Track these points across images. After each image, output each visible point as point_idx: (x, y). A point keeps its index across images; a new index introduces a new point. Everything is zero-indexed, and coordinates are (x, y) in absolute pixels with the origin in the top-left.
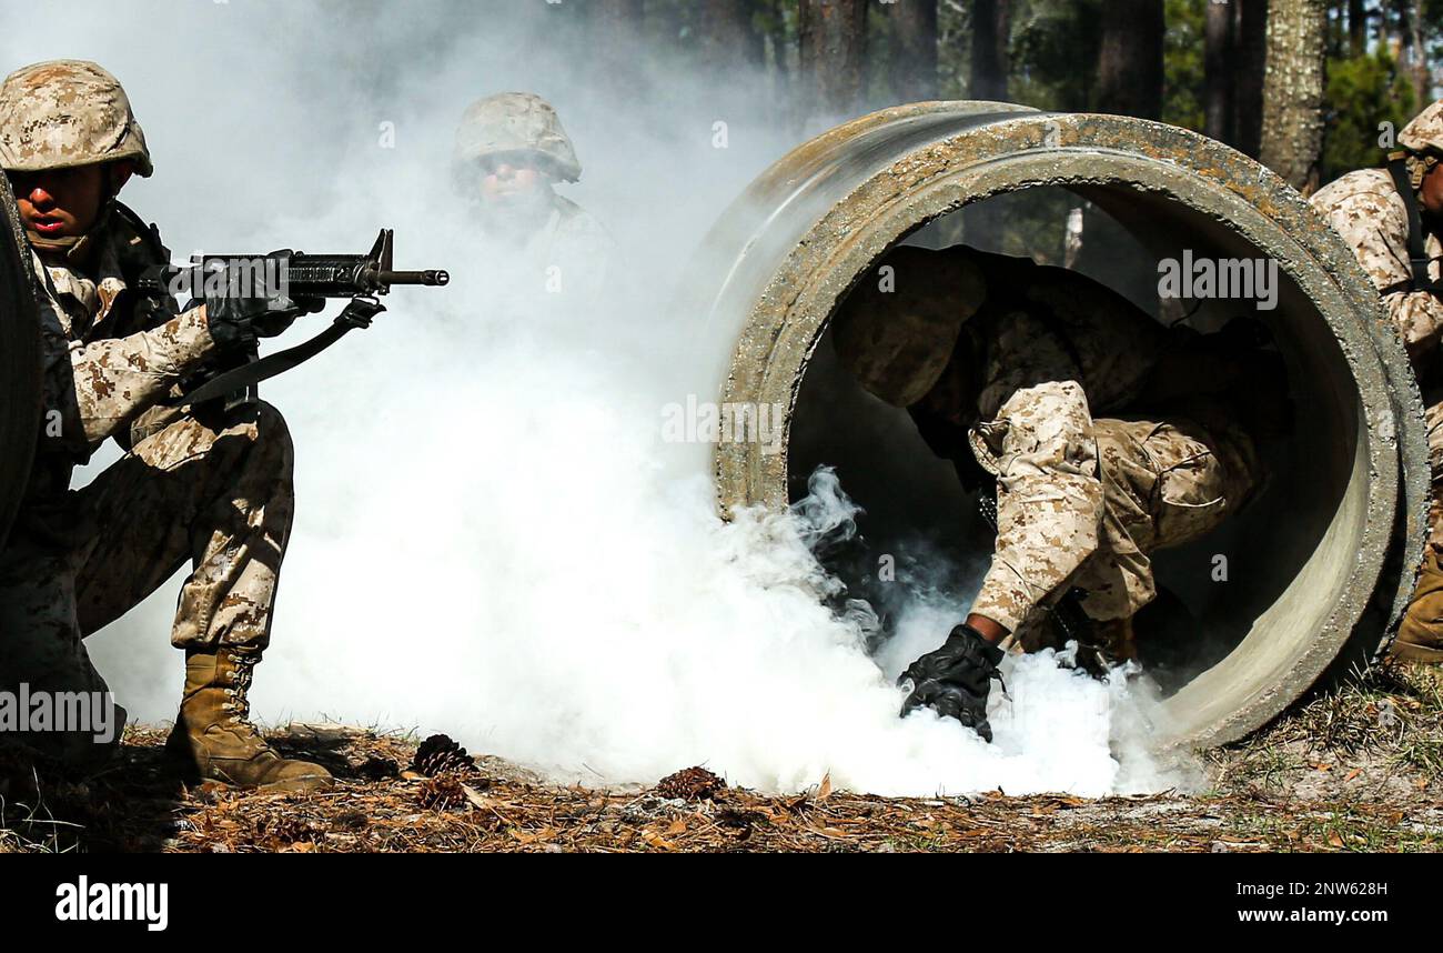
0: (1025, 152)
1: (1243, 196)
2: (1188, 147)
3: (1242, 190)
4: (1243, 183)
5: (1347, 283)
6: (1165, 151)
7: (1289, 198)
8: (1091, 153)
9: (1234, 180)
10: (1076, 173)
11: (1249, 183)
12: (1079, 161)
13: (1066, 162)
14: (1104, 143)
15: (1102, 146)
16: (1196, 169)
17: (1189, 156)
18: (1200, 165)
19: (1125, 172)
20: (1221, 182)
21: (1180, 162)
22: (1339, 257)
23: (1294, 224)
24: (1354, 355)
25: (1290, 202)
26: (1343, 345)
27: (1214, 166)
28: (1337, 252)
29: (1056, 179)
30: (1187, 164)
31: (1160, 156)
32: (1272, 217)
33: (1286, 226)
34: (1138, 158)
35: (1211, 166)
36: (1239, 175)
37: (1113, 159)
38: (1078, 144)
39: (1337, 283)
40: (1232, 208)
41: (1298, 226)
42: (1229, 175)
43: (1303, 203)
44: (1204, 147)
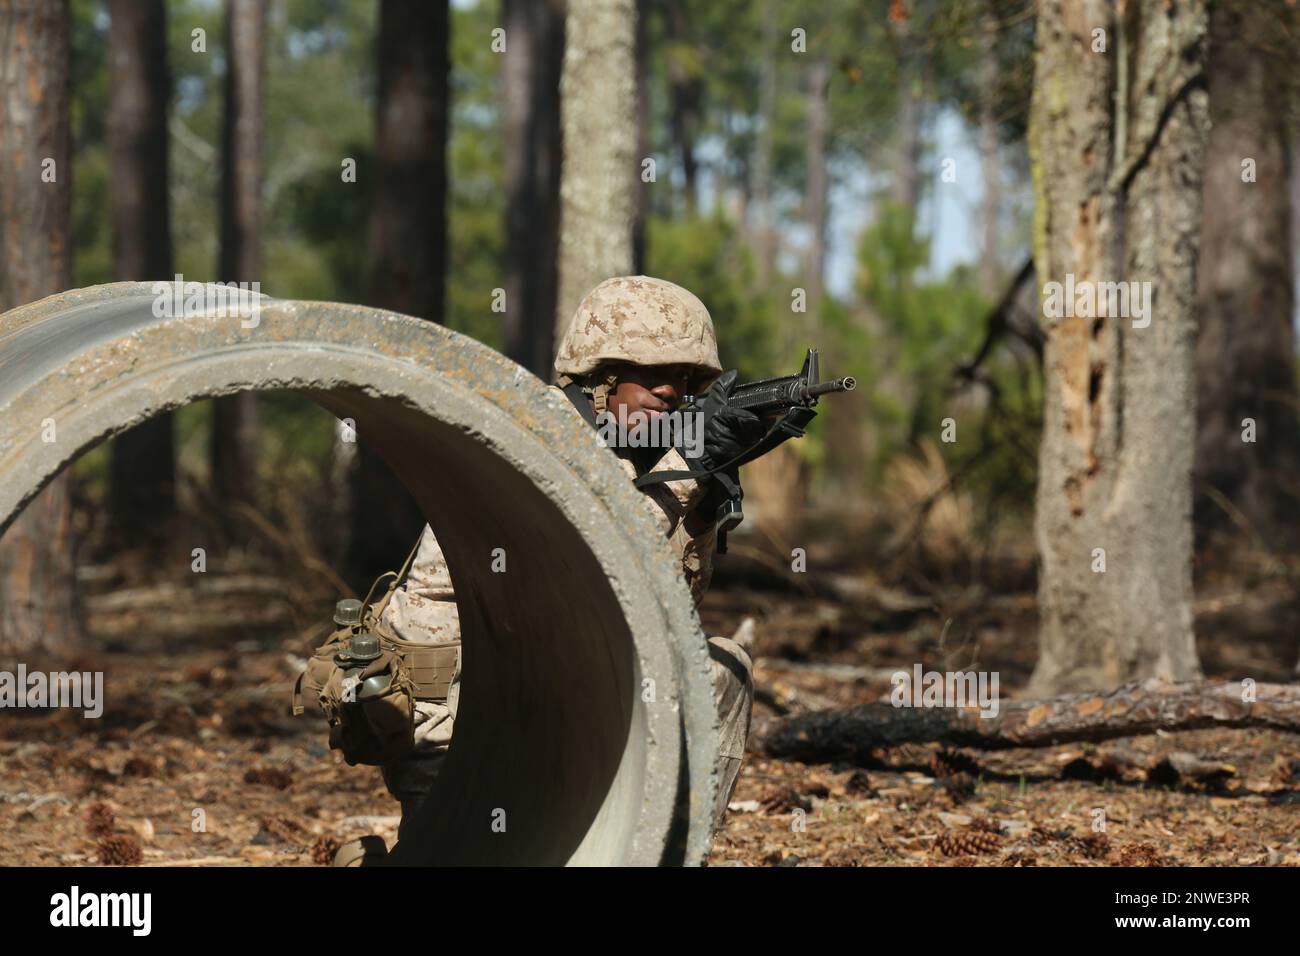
0: (231, 348)
1: (496, 403)
2: (430, 343)
3: (494, 395)
4: (497, 387)
5: (620, 508)
6: (403, 347)
7: (551, 406)
8: (313, 349)
9: (485, 384)
10: (293, 375)
11: (503, 387)
12: (296, 360)
13: (283, 361)
14: (329, 339)
15: (326, 340)
16: (440, 370)
17: (432, 353)
18: (445, 366)
19: (354, 373)
20: (471, 385)
21: (421, 361)
22: (610, 477)
23: (557, 437)
24: (628, 597)
25: (552, 411)
26: (615, 584)
27: (461, 366)
28: (608, 471)
29: (270, 382)
30: (429, 363)
31: (397, 354)
32: (531, 429)
33: (548, 439)
34: (371, 357)
35: (458, 365)
36: (491, 378)
37: (340, 357)
38: (297, 338)
39: (608, 508)
40: (483, 417)
41: (562, 439)
42: (480, 378)
43: (567, 412)
44: (449, 344)
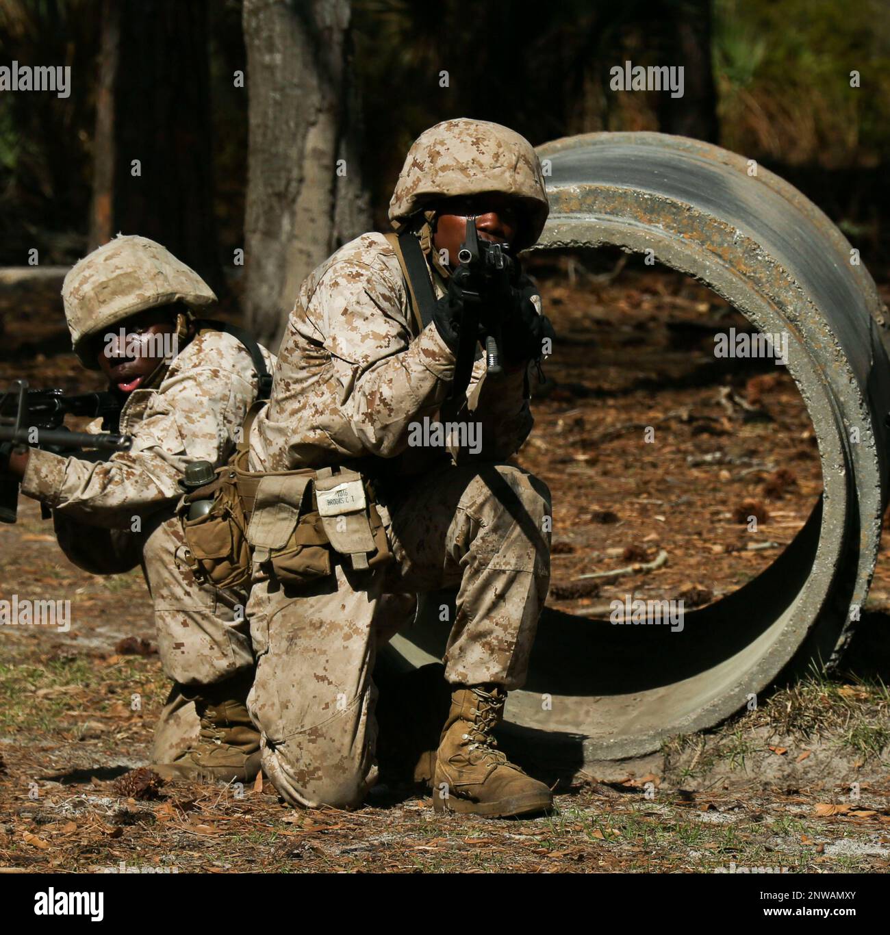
1: (720, 256)
2: (674, 214)
3: (719, 251)
4: (721, 245)
5: (809, 331)
6: (654, 217)
7: (759, 258)
8: (589, 219)
9: (713, 242)
10: (572, 238)
11: (726, 245)
12: (575, 227)
13: (564, 229)
14: (603, 211)
15: (600, 212)
16: (681, 233)
17: (675, 221)
18: (684, 230)
19: (613, 237)
20: (703, 243)
21: (667, 226)
22: (802, 309)
23: (764, 280)
24: (808, 395)
25: (760, 261)
26: (799, 386)
27: (695, 230)
28: (800, 305)
29: (556, 243)
30: (673, 228)
31: (650, 221)
33: (757, 282)
34: (629, 224)
35: (693, 229)
36: (717, 238)
37: (604, 225)
38: (580, 211)
39: (800, 331)
40: (705, 268)
41: (768, 281)
42: (709, 238)
43: (771, 262)
44: (687, 214)
